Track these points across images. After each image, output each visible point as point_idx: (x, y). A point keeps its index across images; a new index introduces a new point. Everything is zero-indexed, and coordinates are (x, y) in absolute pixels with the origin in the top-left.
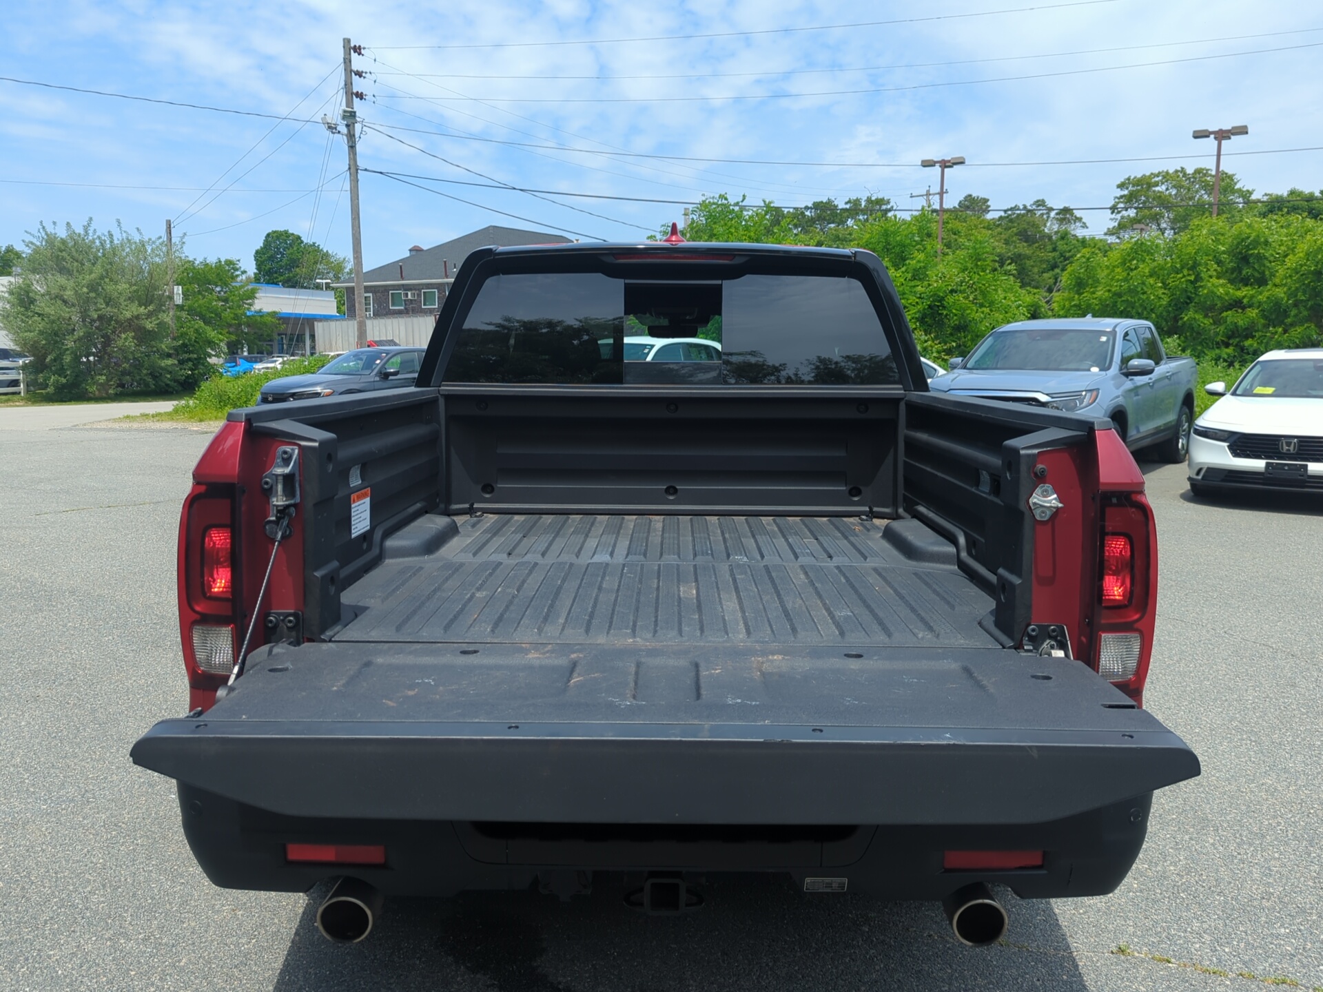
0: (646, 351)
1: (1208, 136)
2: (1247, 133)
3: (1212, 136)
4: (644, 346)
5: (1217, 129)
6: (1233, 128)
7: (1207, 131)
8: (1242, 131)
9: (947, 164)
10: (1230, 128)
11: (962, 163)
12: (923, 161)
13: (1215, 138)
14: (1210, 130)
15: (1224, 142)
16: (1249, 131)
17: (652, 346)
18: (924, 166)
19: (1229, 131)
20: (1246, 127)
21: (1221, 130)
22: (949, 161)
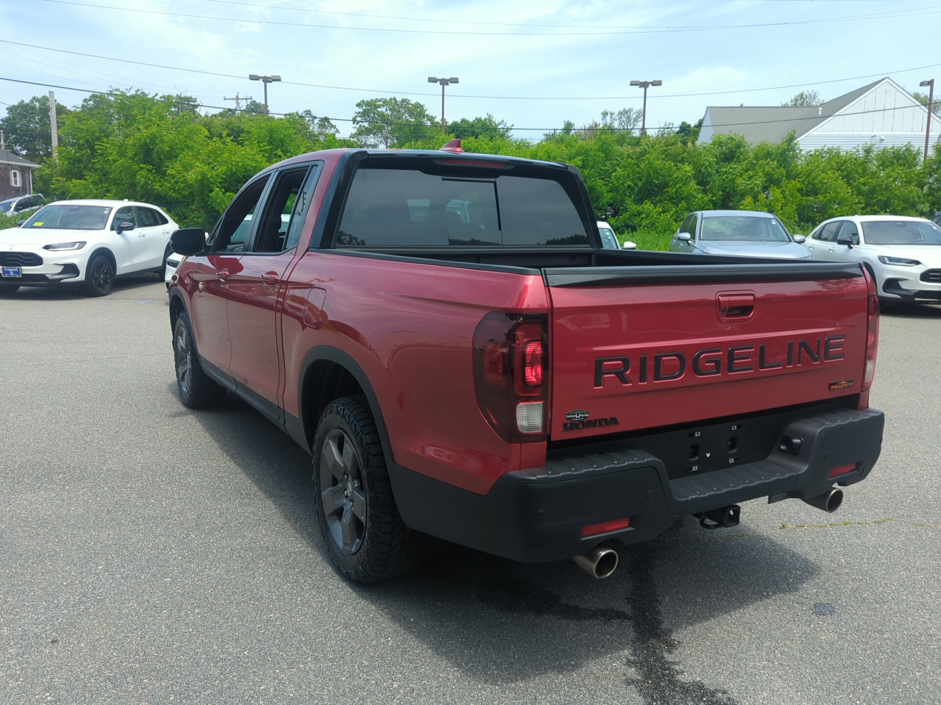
1: (436, 82)
2: (458, 82)
3: (439, 82)
5: (441, 78)
6: (451, 78)
7: (436, 78)
8: (455, 81)
9: (268, 80)
10: (449, 78)
11: (280, 80)
12: (250, 76)
13: (441, 84)
14: (438, 78)
15: (445, 86)
16: (459, 81)
17: (111, 209)
18: (251, 79)
19: (448, 80)
20: (457, 79)
21: (443, 79)
22: (270, 78)
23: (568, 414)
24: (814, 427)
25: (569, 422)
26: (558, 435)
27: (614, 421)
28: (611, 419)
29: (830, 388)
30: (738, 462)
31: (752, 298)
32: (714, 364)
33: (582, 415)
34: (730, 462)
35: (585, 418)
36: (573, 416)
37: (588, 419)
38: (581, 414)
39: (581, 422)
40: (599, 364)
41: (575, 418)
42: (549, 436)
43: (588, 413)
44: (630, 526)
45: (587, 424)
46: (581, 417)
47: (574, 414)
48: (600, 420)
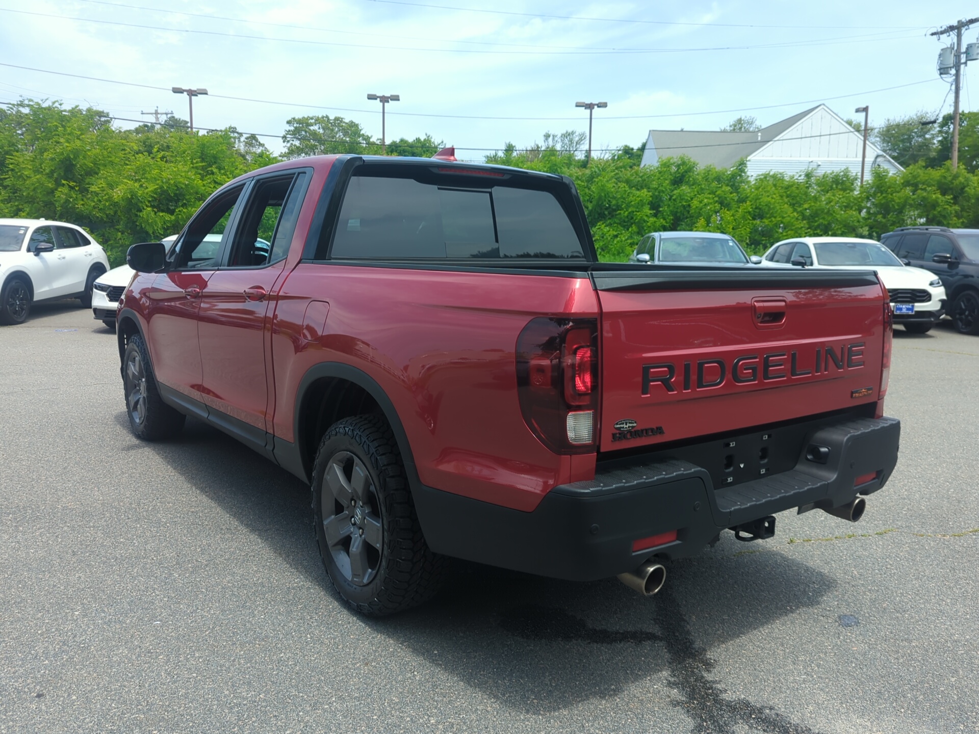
0: (22, 232)
1: (376, 99)
2: (399, 100)
3: (378, 99)
4: (19, 228)
5: (381, 95)
6: (391, 96)
7: (375, 95)
8: (396, 98)
9: (193, 93)
10: (389, 95)
11: (206, 94)
12: (174, 89)
13: (381, 101)
14: (378, 95)
15: (386, 104)
16: (400, 98)
17: (27, 228)
18: (174, 92)
19: (388, 98)
20: (398, 96)
21: (384, 96)
22: (195, 91)
23: (617, 424)
24: (841, 436)
25: (618, 432)
26: (607, 446)
27: (659, 430)
28: (657, 428)
29: (852, 396)
30: (769, 472)
31: (783, 304)
32: (751, 371)
33: (631, 425)
34: (762, 473)
35: (633, 427)
36: (622, 426)
37: (635, 429)
38: (629, 423)
39: (629, 432)
40: (646, 371)
41: (623, 428)
42: (599, 447)
43: (636, 423)
44: (678, 539)
45: (634, 433)
46: (629, 427)
47: (623, 424)
48: (646, 430)
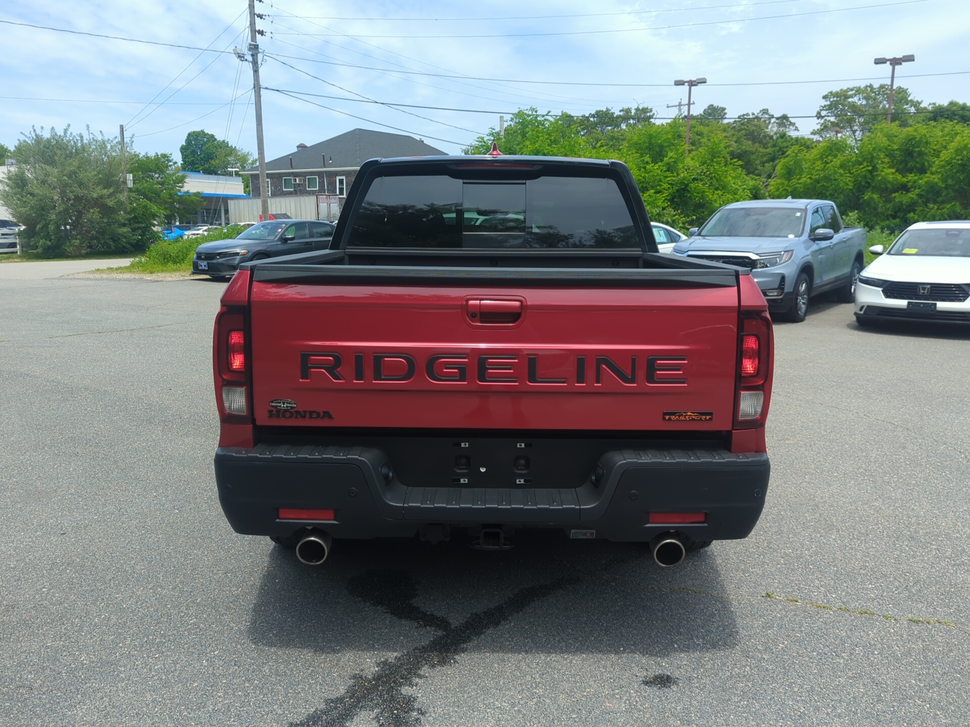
1: (885, 63)
2: (913, 60)
3: (888, 63)
5: (891, 57)
6: (904, 57)
7: (884, 59)
8: (910, 58)
9: (694, 83)
10: (901, 57)
11: (705, 82)
12: (675, 81)
13: (891, 64)
14: (887, 58)
15: (897, 67)
16: (916, 59)
19: (900, 59)
20: (913, 56)
21: (895, 58)
22: (695, 81)
23: (272, 402)
25: (274, 410)
26: (263, 419)
27: (327, 415)
28: (324, 412)
29: (664, 419)
30: (529, 484)
31: (517, 303)
32: (456, 370)
33: (288, 405)
34: (518, 482)
35: (292, 408)
36: (278, 404)
37: (296, 409)
38: (287, 403)
40: (305, 358)
41: (281, 406)
42: (254, 421)
43: (295, 404)
44: (335, 520)
45: (294, 414)
46: (287, 407)
47: (280, 403)
48: (311, 413)
